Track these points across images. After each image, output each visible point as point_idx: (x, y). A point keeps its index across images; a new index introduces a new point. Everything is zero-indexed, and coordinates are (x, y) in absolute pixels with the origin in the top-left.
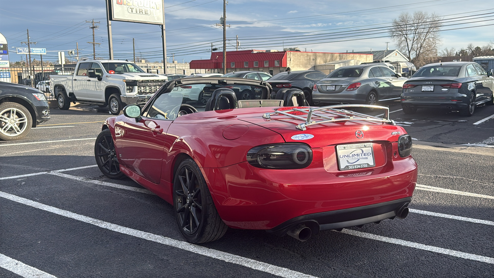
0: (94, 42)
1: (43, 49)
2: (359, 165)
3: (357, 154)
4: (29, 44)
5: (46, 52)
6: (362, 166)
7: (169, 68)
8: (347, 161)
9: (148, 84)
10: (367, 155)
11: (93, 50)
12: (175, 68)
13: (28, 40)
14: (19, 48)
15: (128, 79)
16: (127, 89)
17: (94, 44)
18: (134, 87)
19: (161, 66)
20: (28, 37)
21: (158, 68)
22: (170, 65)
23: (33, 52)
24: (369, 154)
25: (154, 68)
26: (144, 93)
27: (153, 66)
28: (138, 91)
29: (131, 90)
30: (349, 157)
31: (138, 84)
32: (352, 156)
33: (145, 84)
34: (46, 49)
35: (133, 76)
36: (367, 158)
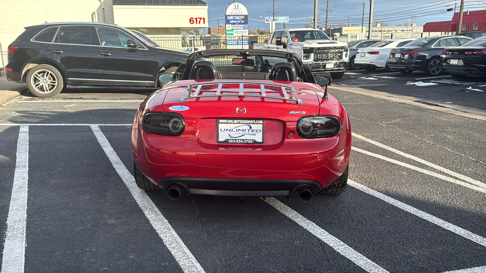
0: (327, 8)
1: (286, 18)
2: (242, 140)
3: (243, 130)
4: (274, 13)
5: (289, 20)
6: (246, 141)
7: (405, 31)
8: (229, 135)
9: (325, 51)
10: (256, 131)
11: (326, 16)
12: (411, 31)
13: (274, 10)
14: (267, 18)
15: (305, 47)
16: (304, 57)
17: (327, 10)
18: (311, 54)
19: (396, 29)
20: (274, 7)
21: (393, 32)
22: (406, 28)
23: (278, 21)
24: (258, 131)
25: (388, 32)
26: (325, 59)
27: (387, 30)
28: (314, 58)
29: (307, 57)
30: (232, 131)
31: (314, 52)
32: (236, 131)
33: (321, 51)
34: (289, 17)
35: (311, 44)
36: (255, 135)
